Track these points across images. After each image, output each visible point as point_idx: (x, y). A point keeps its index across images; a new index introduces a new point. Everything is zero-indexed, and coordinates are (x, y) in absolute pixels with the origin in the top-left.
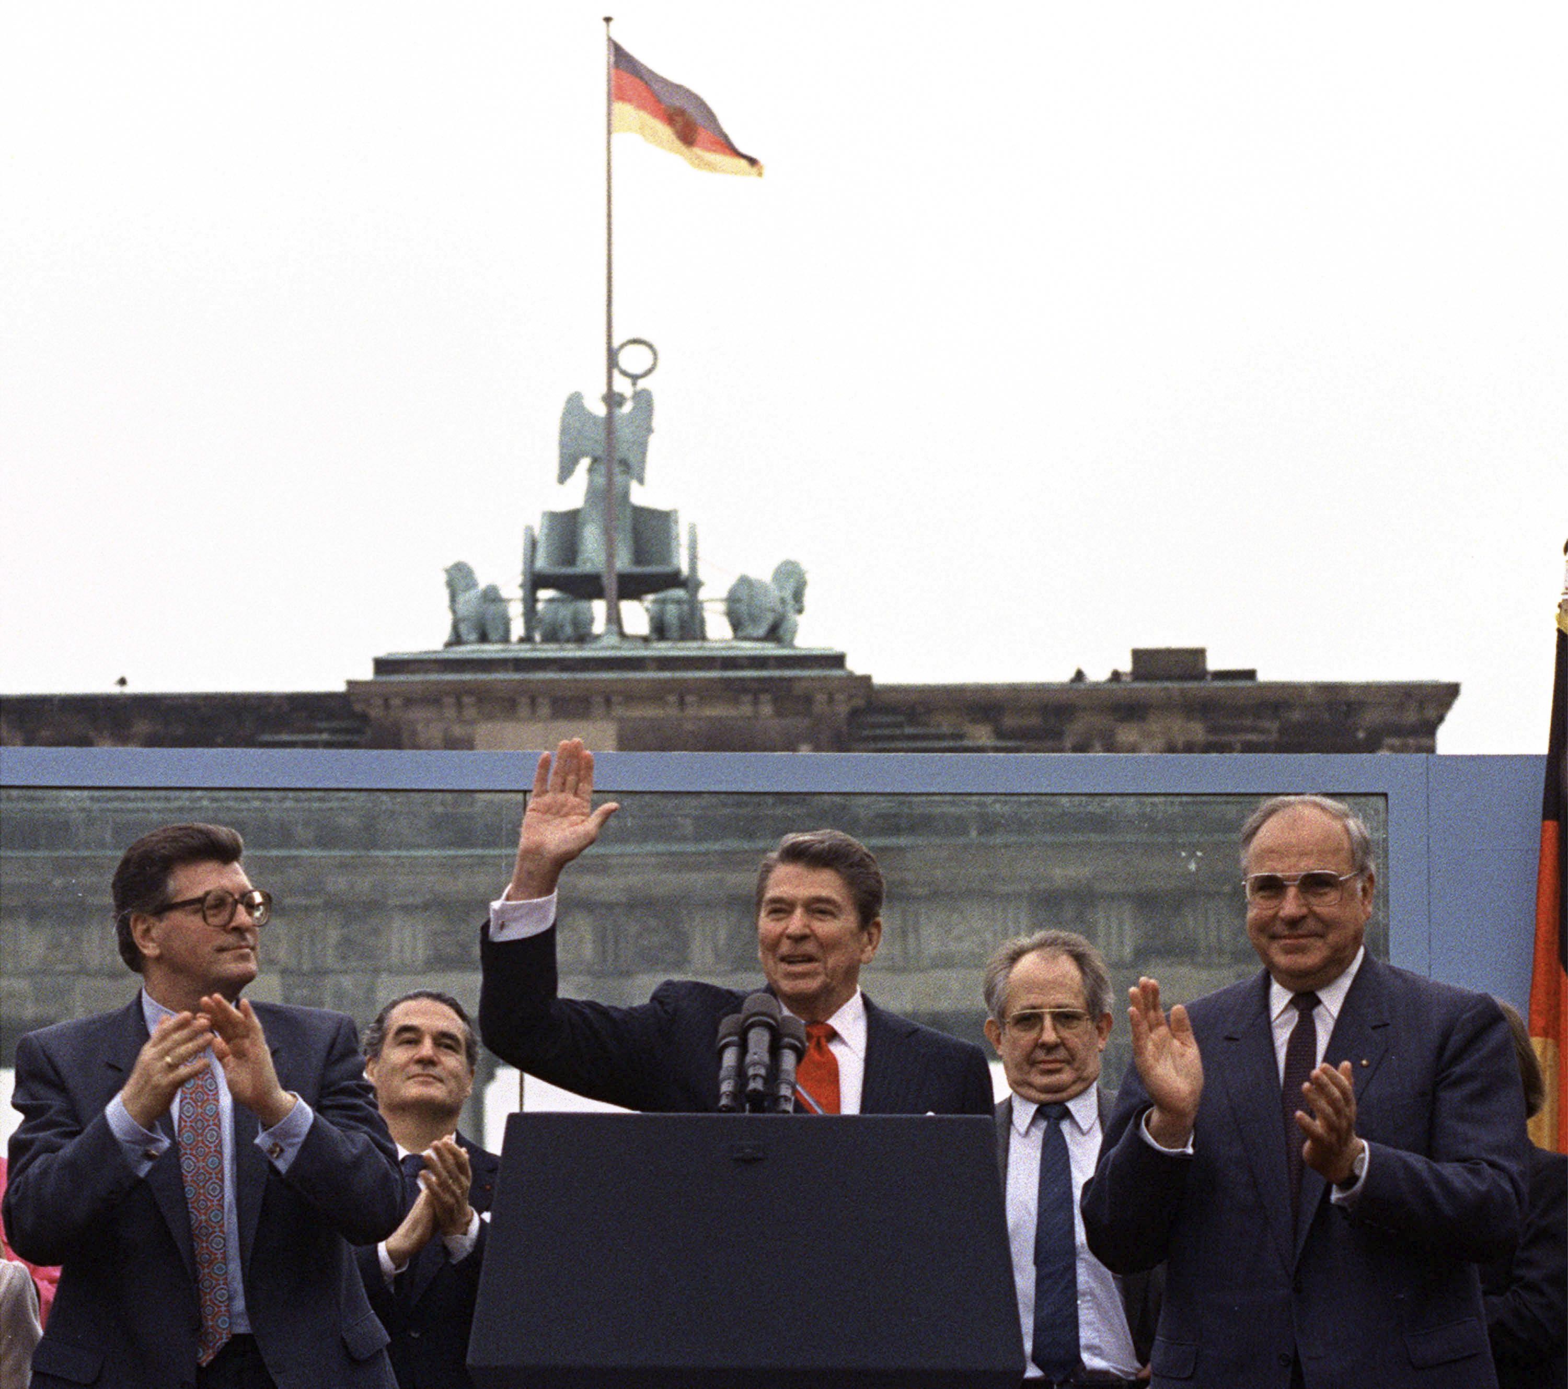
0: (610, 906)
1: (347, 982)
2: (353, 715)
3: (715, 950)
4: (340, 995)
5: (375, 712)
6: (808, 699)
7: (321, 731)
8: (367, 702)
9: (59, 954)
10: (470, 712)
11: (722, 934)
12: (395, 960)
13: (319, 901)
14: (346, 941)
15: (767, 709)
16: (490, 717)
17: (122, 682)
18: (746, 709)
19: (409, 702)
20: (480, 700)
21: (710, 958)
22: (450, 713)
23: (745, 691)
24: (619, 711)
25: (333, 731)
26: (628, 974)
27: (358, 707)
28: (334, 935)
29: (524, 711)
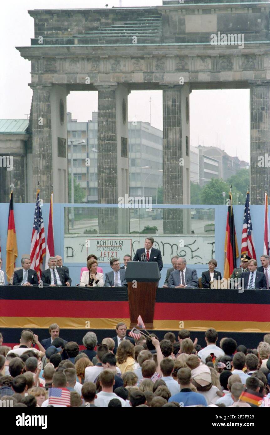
0: (215, 57)
1: (158, 75)
2: (158, 13)
3: (239, 66)
4: (156, 77)
5: (163, 13)
6: (260, 9)
7: (151, 17)
8: (161, 11)
9: (94, 68)
10: (184, 13)
11: (241, 64)
12: (168, 69)
13: (151, 56)
14: (157, 66)
15: (251, 11)
16: (189, 14)
17: (107, 5)
18: (246, 11)
19: (170, 11)
20: (186, 10)
21: (238, 68)
22: (180, 13)
23: (246, 7)
24: (217, 12)
25: (154, 17)
26: (219, 72)
27: (159, 12)
28: (155, 63)
29: (196, 12)
